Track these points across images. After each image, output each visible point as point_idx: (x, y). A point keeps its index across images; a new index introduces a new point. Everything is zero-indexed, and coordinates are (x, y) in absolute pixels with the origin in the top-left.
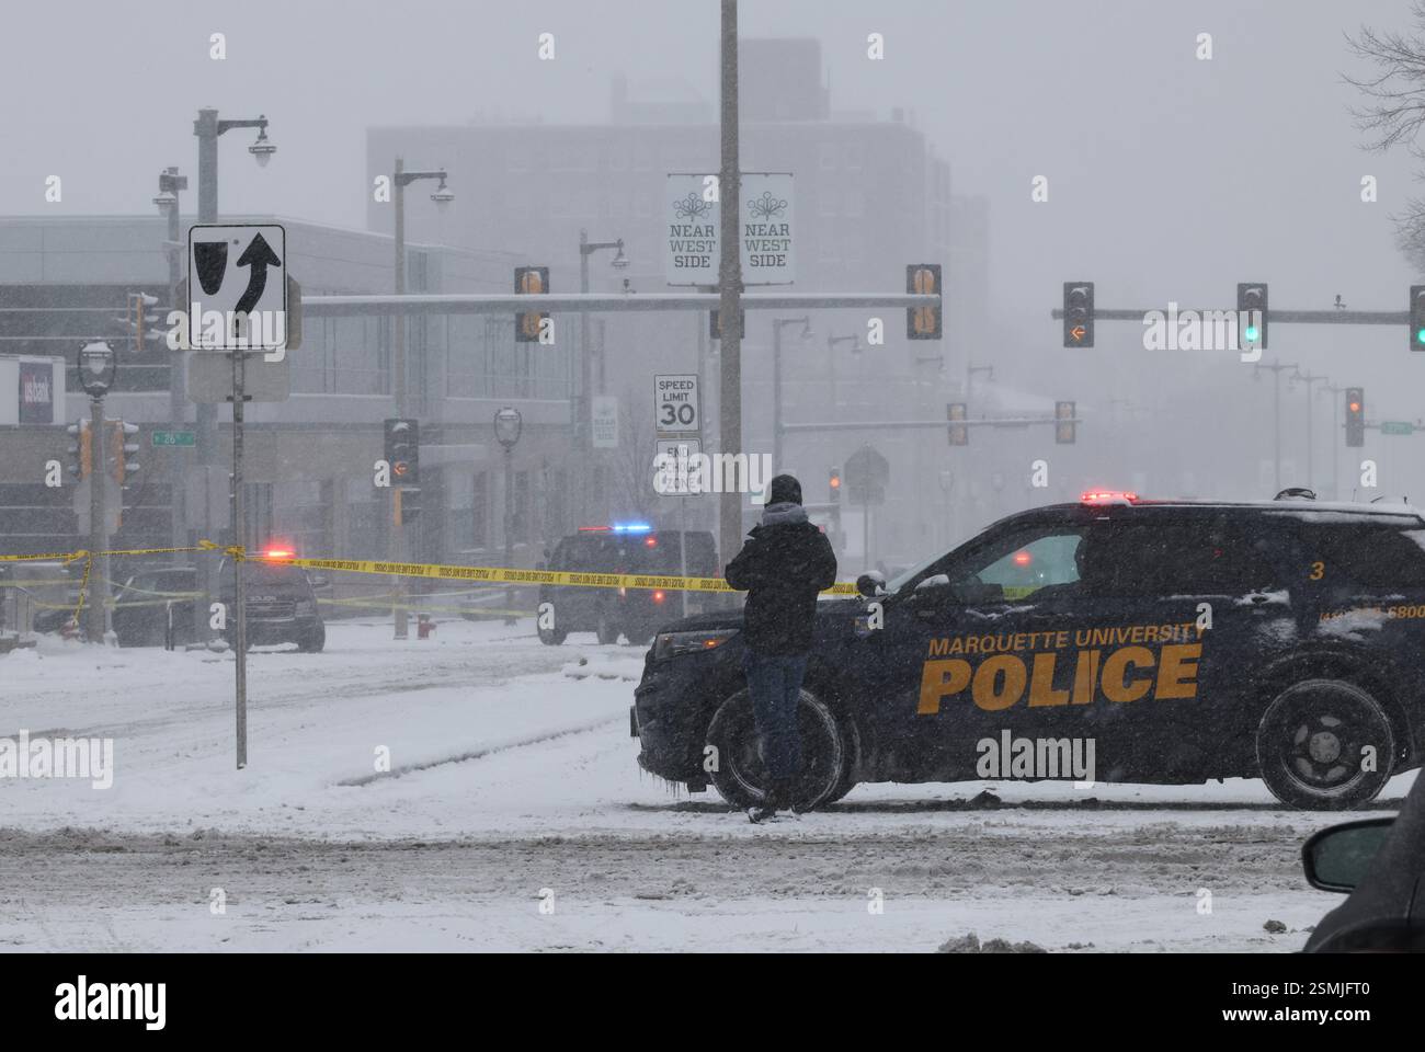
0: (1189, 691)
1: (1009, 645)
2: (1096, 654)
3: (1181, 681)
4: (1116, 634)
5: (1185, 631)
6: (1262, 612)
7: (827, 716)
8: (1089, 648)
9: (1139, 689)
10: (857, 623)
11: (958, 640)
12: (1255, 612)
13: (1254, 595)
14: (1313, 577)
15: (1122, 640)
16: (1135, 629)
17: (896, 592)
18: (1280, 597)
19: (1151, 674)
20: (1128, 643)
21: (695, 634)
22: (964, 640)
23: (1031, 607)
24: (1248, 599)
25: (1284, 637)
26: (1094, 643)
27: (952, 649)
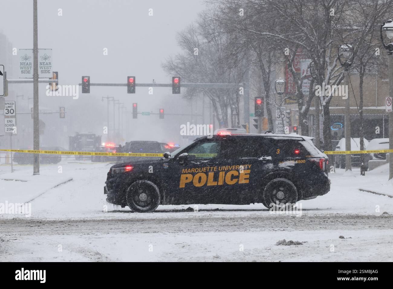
0: (247, 181)
1: (202, 170)
2: (224, 172)
3: (245, 179)
4: (229, 167)
5: (246, 166)
6: (265, 162)
7: (157, 188)
8: (222, 171)
9: (235, 181)
10: (164, 165)
11: (189, 169)
12: (264, 162)
13: (263, 157)
14: (277, 153)
15: (230, 169)
16: (234, 166)
17: (173, 157)
18: (269, 158)
19: (237, 177)
20: (232, 170)
21: (123, 168)
22: (191, 170)
23: (207, 161)
24: (261, 159)
25: (271, 168)
26: (223, 170)
27: (188, 171)
